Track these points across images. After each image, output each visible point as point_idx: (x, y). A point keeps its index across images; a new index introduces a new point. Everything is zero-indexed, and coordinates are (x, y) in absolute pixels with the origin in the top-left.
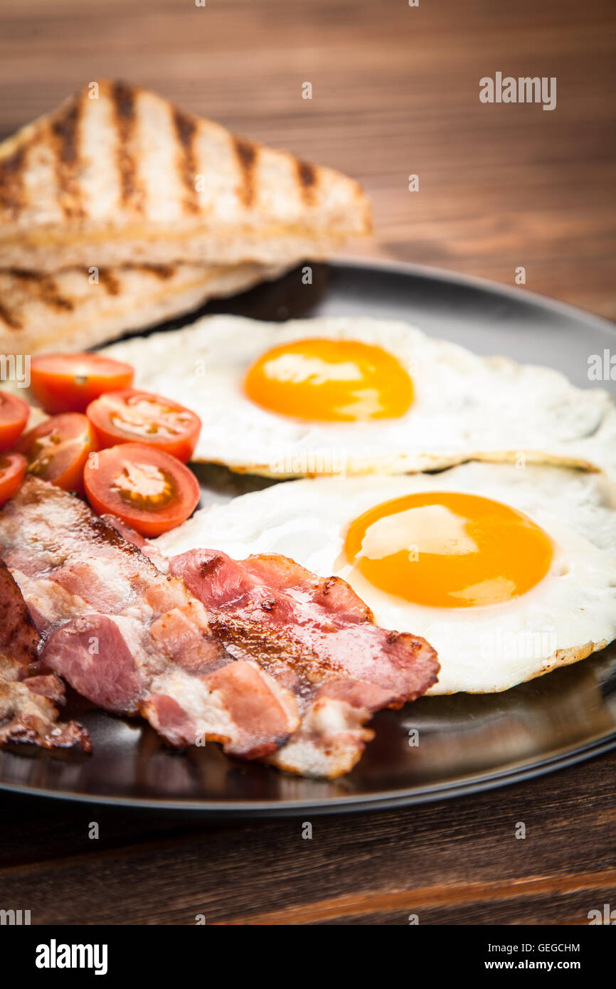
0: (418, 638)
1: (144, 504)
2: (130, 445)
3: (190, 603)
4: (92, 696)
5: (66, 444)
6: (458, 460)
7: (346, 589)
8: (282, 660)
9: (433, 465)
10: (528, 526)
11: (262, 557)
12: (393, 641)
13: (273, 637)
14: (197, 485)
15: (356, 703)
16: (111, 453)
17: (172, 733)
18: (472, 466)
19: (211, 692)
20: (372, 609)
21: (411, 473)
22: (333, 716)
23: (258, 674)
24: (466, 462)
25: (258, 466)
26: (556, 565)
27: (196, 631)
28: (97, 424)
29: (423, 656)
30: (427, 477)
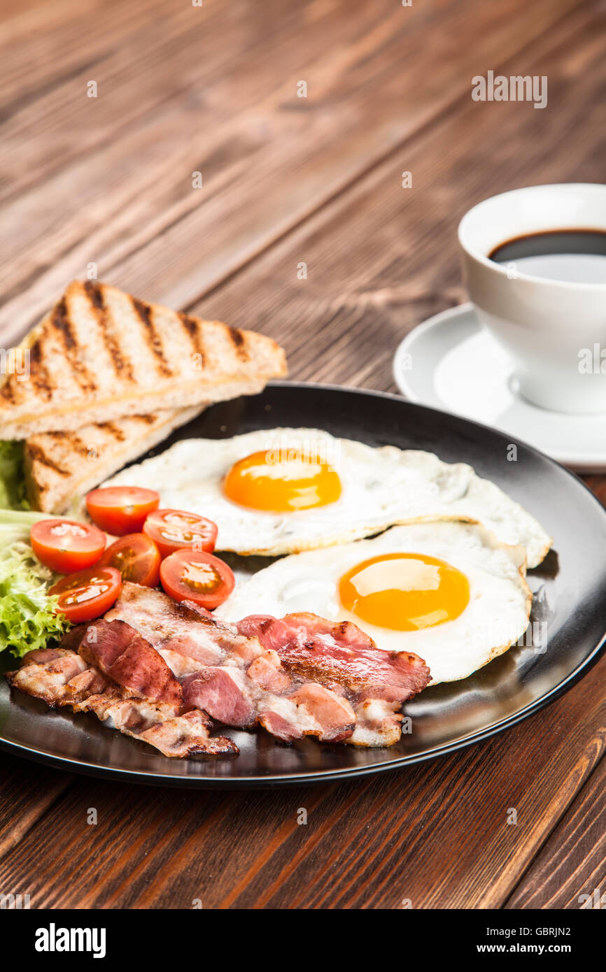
0: (411, 653)
1: (204, 590)
2: (182, 550)
3: (269, 652)
4: (223, 719)
5: (141, 556)
6: (385, 528)
7: (355, 628)
8: (331, 679)
9: (370, 533)
10: (451, 570)
11: (294, 615)
12: (394, 658)
13: (320, 665)
14: (231, 571)
15: (390, 700)
16: (173, 558)
17: (283, 734)
18: (394, 529)
19: (298, 706)
20: (373, 639)
21: (357, 540)
22: (377, 709)
23: (323, 690)
24: (390, 528)
25: (259, 550)
26: (473, 592)
27: (275, 669)
28: (155, 539)
29: (416, 664)
30: (368, 541)
